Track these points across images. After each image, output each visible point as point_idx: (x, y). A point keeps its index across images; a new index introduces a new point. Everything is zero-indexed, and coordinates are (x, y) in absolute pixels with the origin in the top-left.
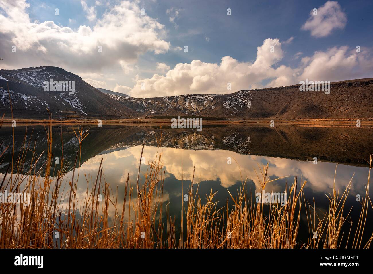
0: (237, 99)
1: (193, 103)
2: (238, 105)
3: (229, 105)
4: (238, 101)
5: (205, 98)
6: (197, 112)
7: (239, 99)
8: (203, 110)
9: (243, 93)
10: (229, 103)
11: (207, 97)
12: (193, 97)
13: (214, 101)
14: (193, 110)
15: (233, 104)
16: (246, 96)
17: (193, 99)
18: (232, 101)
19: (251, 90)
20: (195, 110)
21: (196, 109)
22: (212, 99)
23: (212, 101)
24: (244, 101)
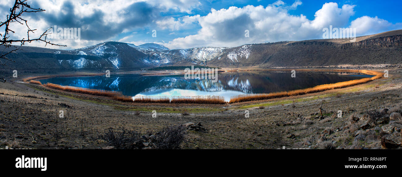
0: (240, 51)
1: (205, 54)
2: (239, 56)
3: (232, 56)
4: (241, 53)
5: (216, 50)
6: (206, 62)
7: (242, 51)
8: (211, 60)
9: (246, 46)
10: (233, 54)
11: (219, 49)
12: (206, 49)
13: (222, 53)
14: (203, 60)
15: (236, 55)
16: (248, 49)
17: (205, 51)
18: (236, 52)
19: (252, 44)
20: (205, 61)
21: (206, 59)
22: (221, 51)
23: (220, 53)
24: (245, 52)
